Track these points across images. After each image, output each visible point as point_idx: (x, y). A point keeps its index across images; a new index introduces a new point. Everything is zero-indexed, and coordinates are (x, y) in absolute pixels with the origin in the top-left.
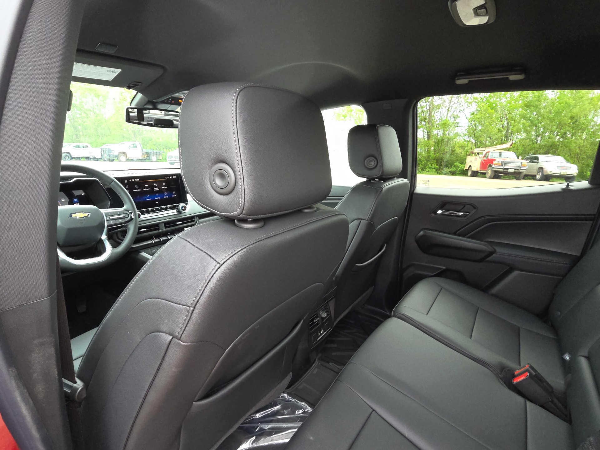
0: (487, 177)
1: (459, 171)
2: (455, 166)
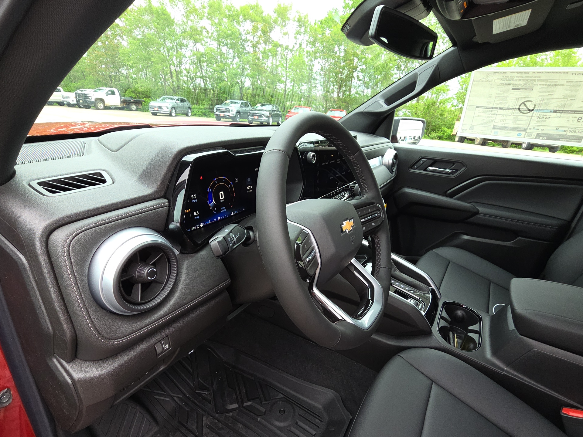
0: (475, 143)
1: (446, 136)
2: (442, 131)
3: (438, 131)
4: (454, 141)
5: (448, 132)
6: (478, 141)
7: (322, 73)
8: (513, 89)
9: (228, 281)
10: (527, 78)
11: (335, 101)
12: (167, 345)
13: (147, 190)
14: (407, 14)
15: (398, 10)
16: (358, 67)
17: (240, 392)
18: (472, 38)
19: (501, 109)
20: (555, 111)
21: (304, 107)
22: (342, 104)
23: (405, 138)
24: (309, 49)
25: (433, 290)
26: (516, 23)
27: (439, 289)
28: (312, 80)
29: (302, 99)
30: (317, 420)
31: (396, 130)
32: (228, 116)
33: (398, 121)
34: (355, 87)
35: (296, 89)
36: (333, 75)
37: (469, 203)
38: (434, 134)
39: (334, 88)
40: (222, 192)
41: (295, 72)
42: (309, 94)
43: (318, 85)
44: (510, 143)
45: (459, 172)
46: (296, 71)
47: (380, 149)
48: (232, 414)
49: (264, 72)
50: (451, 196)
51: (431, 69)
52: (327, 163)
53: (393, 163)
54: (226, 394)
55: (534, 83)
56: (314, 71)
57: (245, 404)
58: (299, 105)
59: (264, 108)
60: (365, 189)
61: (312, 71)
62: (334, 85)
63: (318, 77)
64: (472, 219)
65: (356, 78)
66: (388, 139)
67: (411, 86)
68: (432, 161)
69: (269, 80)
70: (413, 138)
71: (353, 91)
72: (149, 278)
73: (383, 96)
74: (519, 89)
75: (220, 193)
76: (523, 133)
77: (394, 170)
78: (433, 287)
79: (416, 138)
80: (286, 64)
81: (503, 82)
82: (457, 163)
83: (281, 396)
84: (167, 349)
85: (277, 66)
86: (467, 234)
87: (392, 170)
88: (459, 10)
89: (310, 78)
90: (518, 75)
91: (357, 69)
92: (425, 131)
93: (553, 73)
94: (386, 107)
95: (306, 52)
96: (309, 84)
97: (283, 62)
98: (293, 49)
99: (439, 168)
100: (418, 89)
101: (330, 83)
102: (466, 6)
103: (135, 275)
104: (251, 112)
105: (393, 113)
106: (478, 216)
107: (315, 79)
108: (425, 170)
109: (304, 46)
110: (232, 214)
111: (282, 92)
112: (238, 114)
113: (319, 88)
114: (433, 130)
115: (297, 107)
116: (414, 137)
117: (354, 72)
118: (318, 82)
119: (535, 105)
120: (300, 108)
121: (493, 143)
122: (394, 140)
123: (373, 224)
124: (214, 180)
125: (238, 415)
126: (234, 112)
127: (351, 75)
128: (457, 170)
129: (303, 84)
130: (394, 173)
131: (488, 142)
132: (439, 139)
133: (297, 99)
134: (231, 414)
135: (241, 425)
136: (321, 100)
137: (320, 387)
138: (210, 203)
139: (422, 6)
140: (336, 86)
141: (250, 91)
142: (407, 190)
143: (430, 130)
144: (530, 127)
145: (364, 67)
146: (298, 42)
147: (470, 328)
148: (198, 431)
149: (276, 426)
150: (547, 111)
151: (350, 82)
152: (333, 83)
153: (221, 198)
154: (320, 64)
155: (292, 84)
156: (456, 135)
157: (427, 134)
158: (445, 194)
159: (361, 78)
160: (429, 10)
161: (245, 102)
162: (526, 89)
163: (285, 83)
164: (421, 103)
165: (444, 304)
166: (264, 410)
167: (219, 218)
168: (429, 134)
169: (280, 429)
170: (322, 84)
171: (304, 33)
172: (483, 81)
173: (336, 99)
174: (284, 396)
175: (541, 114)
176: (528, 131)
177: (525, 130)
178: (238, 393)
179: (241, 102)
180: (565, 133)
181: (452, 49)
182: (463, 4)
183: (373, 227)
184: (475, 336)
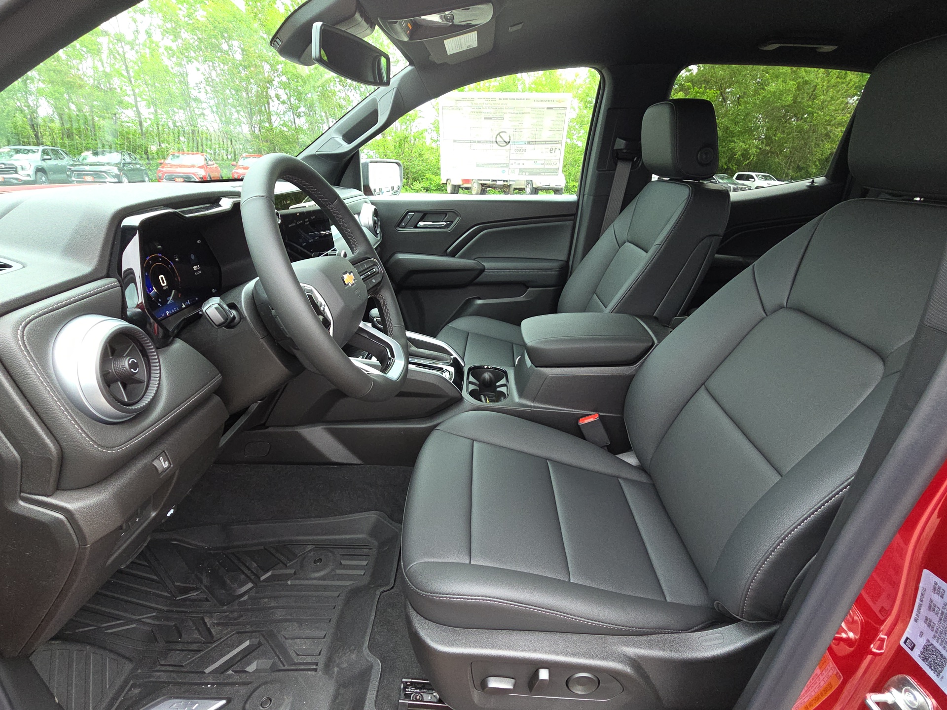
3: (422, 179)
4: (447, 193)
5: (435, 180)
6: (476, 189)
7: (208, 88)
8: (485, 118)
9: (219, 377)
10: (496, 106)
11: (248, 140)
12: (167, 462)
13: (85, 268)
14: (349, 31)
15: (338, 27)
16: (274, 80)
17: (249, 569)
18: (428, 57)
19: (479, 142)
20: (529, 143)
21: (188, 154)
22: (262, 144)
23: (380, 189)
24: (168, 41)
25: (455, 359)
26: (468, 44)
27: (463, 360)
28: (193, 102)
29: (182, 139)
30: (364, 550)
31: (367, 178)
32: (15, 181)
33: (366, 165)
34: (278, 114)
35: (164, 119)
36: (232, 94)
37: (474, 259)
38: (417, 185)
39: (240, 117)
40: (162, 276)
41: (152, 86)
42: (193, 128)
43: (207, 112)
44: (512, 189)
45: (454, 223)
46: (154, 86)
47: (354, 204)
48: (248, 596)
49: (81, 86)
50: (453, 254)
51: (391, 92)
52: (294, 224)
53: (375, 223)
54: (228, 581)
55: (503, 111)
56: (192, 84)
57: (262, 579)
58: (179, 150)
59: (100, 159)
60: (354, 244)
61: (187, 84)
62: (238, 112)
63: (202, 96)
64: (481, 279)
65: (275, 99)
66: (360, 190)
67: (372, 117)
68: (421, 215)
69: (95, 103)
70: (391, 190)
71: (276, 122)
72: (132, 370)
73: (338, 130)
74: (491, 119)
75: (160, 277)
76: (506, 169)
77: (378, 232)
78: (455, 355)
79: (396, 189)
80: (128, 72)
81: (473, 110)
82: (449, 213)
83: (310, 547)
84: (168, 467)
85: (107, 75)
86: (479, 298)
87: (376, 232)
88: (406, 32)
89: (188, 101)
90: (487, 102)
91: (274, 83)
92: (405, 181)
93: (517, 99)
94: (346, 147)
95: (163, 48)
96: (188, 108)
97: (119, 65)
98: (135, 41)
99: (433, 222)
100: (382, 120)
101: (230, 107)
102: (411, 28)
103: (111, 369)
104: (73, 168)
105: (358, 153)
106: (485, 273)
107: (196, 100)
108: (416, 227)
109: (157, 36)
110: (184, 306)
111: (135, 127)
112: (39, 174)
113: (210, 117)
114: (415, 179)
115: (176, 154)
116: (393, 188)
117: (268, 88)
118: (204, 105)
119: (510, 137)
120: (181, 156)
121: (493, 190)
122: (368, 191)
123: (374, 281)
124: (147, 259)
125: (257, 592)
126: (31, 171)
127: (265, 93)
128: (452, 222)
129: (175, 110)
130: (379, 235)
131: (488, 189)
132: (426, 192)
133: (171, 138)
134: (246, 597)
135: (266, 600)
136: (221, 139)
137: (357, 514)
138: (150, 292)
139: (364, 23)
140: (242, 113)
141: (57, 125)
142: (401, 256)
143: (411, 180)
144: (512, 162)
145: (284, 79)
146: (142, 29)
147: (498, 384)
148: (202, 637)
149: (315, 579)
150: (521, 143)
151: (267, 106)
152: (235, 108)
153: (163, 285)
154: (200, 72)
155: (152, 110)
156: (446, 184)
157: (408, 185)
158: (445, 254)
159: (284, 97)
160: (372, 27)
161: (52, 150)
162: (497, 118)
163: (134, 109)
164: (389, 138)
165: (470, 370)
166: (292, 571)
167: (167, 312)
168: (412, 186)
169: (323, 578)
170: (215, 110)
171: (149, 10)
172: (453, 109)
173: (249, 137)
174: (314, 546)
175: (518, 146)
176: (510, 166)
177: (507, 166)
178: (246, 571)
179: (41, 148)
180: (542, 166)
181: (410, 68)
182: (407, 26)
183: (374, 284)
184: (504, 389)
